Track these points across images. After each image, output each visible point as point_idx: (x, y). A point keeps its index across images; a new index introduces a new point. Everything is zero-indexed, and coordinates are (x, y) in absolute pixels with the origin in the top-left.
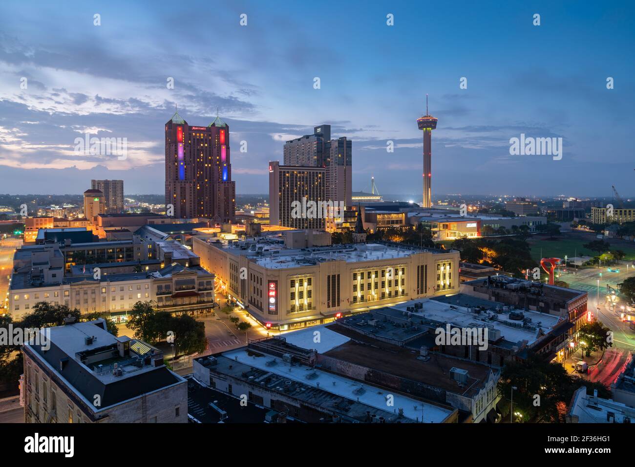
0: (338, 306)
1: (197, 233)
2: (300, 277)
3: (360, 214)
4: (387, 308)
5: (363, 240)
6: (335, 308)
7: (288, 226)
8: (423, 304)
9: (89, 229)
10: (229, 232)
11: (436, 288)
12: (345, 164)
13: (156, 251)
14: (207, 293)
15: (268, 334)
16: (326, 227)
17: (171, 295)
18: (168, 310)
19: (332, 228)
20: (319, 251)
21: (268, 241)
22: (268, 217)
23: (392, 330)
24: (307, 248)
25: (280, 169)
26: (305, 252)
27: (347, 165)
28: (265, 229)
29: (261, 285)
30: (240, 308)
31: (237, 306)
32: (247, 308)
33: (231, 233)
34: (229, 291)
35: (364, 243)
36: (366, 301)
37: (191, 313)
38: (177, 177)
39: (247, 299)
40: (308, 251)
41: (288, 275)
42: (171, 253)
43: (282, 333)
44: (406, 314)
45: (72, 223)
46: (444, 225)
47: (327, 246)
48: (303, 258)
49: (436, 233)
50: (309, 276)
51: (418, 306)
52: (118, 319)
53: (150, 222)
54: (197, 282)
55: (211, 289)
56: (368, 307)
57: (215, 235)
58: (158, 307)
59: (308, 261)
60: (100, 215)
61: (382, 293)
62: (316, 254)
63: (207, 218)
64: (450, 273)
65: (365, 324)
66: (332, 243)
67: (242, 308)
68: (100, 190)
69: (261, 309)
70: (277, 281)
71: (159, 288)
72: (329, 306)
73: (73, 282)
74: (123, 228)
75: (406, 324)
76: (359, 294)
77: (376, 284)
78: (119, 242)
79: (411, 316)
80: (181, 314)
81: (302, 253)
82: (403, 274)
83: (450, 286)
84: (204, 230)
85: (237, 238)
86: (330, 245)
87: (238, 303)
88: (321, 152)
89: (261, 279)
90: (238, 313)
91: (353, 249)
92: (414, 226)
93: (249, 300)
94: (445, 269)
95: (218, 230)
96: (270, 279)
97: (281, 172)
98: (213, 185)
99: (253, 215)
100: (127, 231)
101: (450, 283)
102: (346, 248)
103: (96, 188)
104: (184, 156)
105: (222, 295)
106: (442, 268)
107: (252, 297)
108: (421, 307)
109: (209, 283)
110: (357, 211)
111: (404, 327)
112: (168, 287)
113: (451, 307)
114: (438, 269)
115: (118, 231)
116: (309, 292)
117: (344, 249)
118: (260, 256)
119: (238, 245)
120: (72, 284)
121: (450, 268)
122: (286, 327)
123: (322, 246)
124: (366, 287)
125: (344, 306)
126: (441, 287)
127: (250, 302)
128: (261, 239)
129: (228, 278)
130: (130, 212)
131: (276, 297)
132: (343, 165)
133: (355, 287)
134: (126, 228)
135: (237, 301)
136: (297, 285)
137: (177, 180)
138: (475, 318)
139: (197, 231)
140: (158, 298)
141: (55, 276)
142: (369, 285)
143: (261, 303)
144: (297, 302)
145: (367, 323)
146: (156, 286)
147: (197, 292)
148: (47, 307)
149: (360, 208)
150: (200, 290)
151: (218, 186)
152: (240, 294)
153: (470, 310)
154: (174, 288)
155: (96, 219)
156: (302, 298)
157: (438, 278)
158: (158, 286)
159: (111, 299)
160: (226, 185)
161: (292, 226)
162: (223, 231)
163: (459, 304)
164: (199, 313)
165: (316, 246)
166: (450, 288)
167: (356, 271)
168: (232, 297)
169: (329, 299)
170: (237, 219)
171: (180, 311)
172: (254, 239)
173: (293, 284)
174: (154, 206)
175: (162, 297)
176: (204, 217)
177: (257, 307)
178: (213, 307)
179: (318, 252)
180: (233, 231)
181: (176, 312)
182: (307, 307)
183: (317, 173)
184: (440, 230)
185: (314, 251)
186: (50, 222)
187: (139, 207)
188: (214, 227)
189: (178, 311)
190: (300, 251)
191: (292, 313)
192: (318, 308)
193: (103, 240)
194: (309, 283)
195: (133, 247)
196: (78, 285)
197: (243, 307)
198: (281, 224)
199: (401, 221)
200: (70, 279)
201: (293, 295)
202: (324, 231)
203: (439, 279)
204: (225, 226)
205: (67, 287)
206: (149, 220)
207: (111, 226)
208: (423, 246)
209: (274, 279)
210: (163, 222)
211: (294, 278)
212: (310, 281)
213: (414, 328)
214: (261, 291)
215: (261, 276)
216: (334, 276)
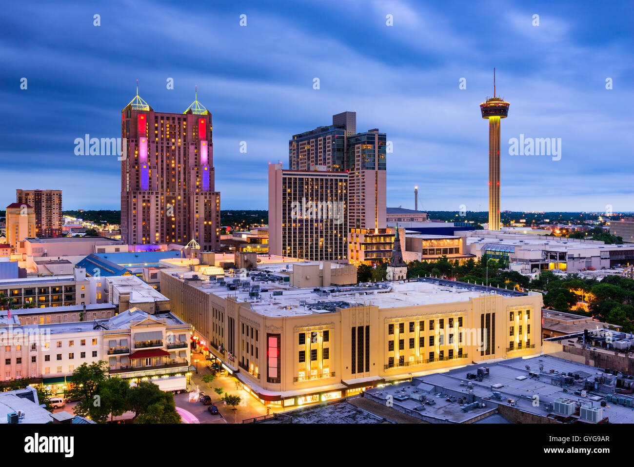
0: (367, 371)
1: (166, 266)
2: (313, 329)
3: (397, 240)
4: (438, 374)
5: (402, 277)
6: (362, 373)
7: (295, 257)
8: (490, 371)
9: (13, 260)
10: (212, 264)
11: (508, 346)
12: (377, 168)
13: (106, 291)
14: (180, 351)
16: (350, 258)
17: (129, 354)
18: (123, 375)
19: (357, 259)
20: (340, 291)
21: (267, 278)
22: (266, 243)
24: (323, 287)
25: (284, 174)
26: (320, 293)
27: (379, 169)
28: (263, 260)
29: (257, 340)
30: (226, 372)
31: (222, 370)
32: (236, 374)
33: (214, 266)
35: (404, 280)
36: (408, 364)
38: (138, 186)
39: (236, 360)
40: (324, 292)
41: (295, 327)
42: (128, 294)
44: (465, 384)
47: (351, 285)
48: (317, 302)
50: (325, 328)
51: (483, 373)
54: (165, 335)
55: (185, 346)
57: (191, 268)
58: (110, 371)
59: (325, 306)
60: (28, 239)
61: (430, 353)
62: (335, 296)
63: (180, 244)
64: (529, 326)
65: (406, 397)
66: (358, 282)
67: (229, 374)
68: (29, 204)
70: (280, 335)
71: (111, 343)
72: (353, 372)
74: (61, 258)
75: (465, 398)
76: (397, 354)
77: (422, 340)
78: (56, 278)
79: (473, 387)
80: (143, 381)
81: (316, 294)
82: (461, 325)
83: (528, 343)
84: (177, 261)
85: (223, 272)
86: (355, 284)
87: (223, 365)
88: (343, 150)
89: (257, 331)
90: (223, 380)
91: (388, 290)
92: (475, 256)
93: (239, 362)
94: (521, 319)
95: (196, 261)
96: (270, 332)
97: (284, 179)
98: (189, 198)
99: (246, 240)
100: (68, 262)
101: (529, 340)
102: (379, 289)
103: (24, 202)
104: (149, 156)
105: (202, 354)
106: (517, 318)
107: (243, 357)
108: (487, 375)
109: (183, 337)
110: (394, 235)
111: (462, 402)
112: (124, 342)
113: (530, 374)
114: (512, 319)
115: (55, 263)
116: (326, 351)
117: (376, 289)
118: (255, 299)
119: (225, 283)
121: (529, 318)
122: (292, 401)
123: (343, 286)
124: (407, 344)
126: (516, 345)
127: (241, 364)
128: (256, 275)
129: (210, 331)
132: (374, 169)
133: (392, 345)
134: (65, 258)
135: (222, 362)
136: (308, 340)
137: (138, 189)
139: (166, 263)
140: (110, 358)
142: (412, 341)
144: (308, 365)
145: (409, 396)
146: (107, 341)
147: (165, 350)
149: (397, 230)
150: (169, 347)
151: (195, 199)
154: (132, 345)
155: (23, 245)
156: (316, 359)
157: (511, 332)
158: (109, 341)
159: (43, 358)
160: (208, 197)
162: (202, 263)
163: (542, 370)
165: (336, 285)
166: (528, 347)
167: (393, 321)
168: (215, 357)
169: (354, 362)
170: (222, 245)
172: (247, 275)
173: (302, 339)
174: (105, 227)
175: (115, 357)
176: (176, 243)
178: (188, 372)
179: (337, 293)
180: (217, 263)
181: (135, 377)
183: (336, 180)
185: (332, 291)
188: (190, 258)
189: (138, 377)
190: (312, 292)
192: (338, 374)
193: (32, 274)
194: (326, 339)
195: (75, 286)
197: (231, 372)
198: (285, 253)
199: (457, 250)
201: (302, 355)
202: (347, 264)
204: (207, 257)
206: (97, 247)
207: (44, 255)
208: (489, 285)
209: (275, 332)
210: (117, 250)
211: (304, 330)
212: (326, 336)
213: (478, 404)
214: (257, 349)
215: (258, 328)
216: (361, 329)
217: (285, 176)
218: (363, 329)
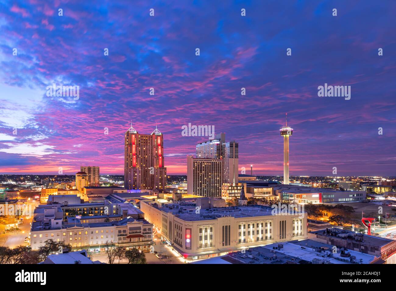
0: (229, 245)
1: (143, 199)
2: (206, 226)
3: (243, 188)
4: (260, 247)
5: (245, 204)
6: (227, 246)
7: (199, 195)
8: (284, 246)
9: (78, 196)
10: (163, 198)
11: (292, 235)
12: (234, 157)
13: (118, 209)
14: (149, 235)
15: (185, 261)
16: (222, 196)
17: (126, 236)
18: (124, 245)
19: (226, 196)
20: (217, 210)
21: (186, 204)
22: (186, 189)
23: (263, 261)
24: (210, 209)
25: (194, 160)
26: (209, 211)
28: (184, 197)
29: (181, 231)
30: (168, 245)
31: (167, 244)
32: (172, 245)
33: (163, 199)
34: (162, 235)
35: (246, 206)
36: (247, 242)
37: (139, 247)
38: (131, 165)
39: (172, 239)
40: (211, 210)
41: (198, 226)
42: (127, 210)
43: (194, 261)
44: (272, 252)
45: (68, 191)
46: (297, 196)
47: (223, 208)
48: (207, 215)
49: (292, 200)
50: (211, 226)
51: (280, 246)
52: (95, 250)
53: (115, 192)
54: (142, 228)
55: (151, 233)
56: (248, 246)
57: (154, 200)
58: (119, 243)
59: (211, 217)
60: (85, 187)
61: (257, 238)
62: (216, 212)
63: (149, 189)
64: (301, 226)
65: (246, 257)
67: (169, 245)
68: (85, 172)
69: (181, 246)
70: (191, 229)
72: (223, 245)
73: (68, 227)
75: (272, 258)
76: (242, 238)
77: (253, 232)
78: (96, 203)
79: (276, 253)
80: (132, 248)
81: (207, 212)
82: (271, 226)
83: (301, 234)
84: (147, 197)
85: (167, 202)
87: (167, 242)
88: (219, 150)
90: (167, 248)
91: (239, 210)
93: (174, 240)
94: (298, 223)
95: (156, 197)
96: (187, 227)
97: (194, 162)
99: (177, 188)
100: (101, 197)
101: (301, 233)
102: (234, 209)
103: (83, 171)
104: (136, 152)
105: (158, 237)
106: (296, 223)
107: (175, 238)
108: (282, 247)
109: (150, 229)
110: (241, 186)
111: (271, 259)
112: (124, 231)
113: (302, 247)
114: (293, 223)
115: (96, 197)
116: (211, 236)
117: (233, 209)
118: (181, 213)
119: (168, 206)
120: (68, 228)
121: (301, 223)
122: (196, 258)
123: (219, 208)
124: (246, 233)
125: (233, 245)
126: (296, 234)
127: (175, 241)
128: (182, 203)
129: (161, 226)
130: (103, 185)
131: (191, 238)
132: (233, 158)
133: (240, 234)
134: (100, 195)
135: (166, 240)
136: (203, 231)
138: (317, 255)
139: (143, 198)
140: (119, 238)
141: (58, 224)
142: (249, 232)
143: (181, 242)
144: (203, 242)
145: (247, 256)
146: (117, 230)
147: (142, 234)
148: (52, 242)
149: (243, 184)
150: (143, 233)
151: (156, 171)
152: (168, 237)
153: (314, 250)
154: (128, 232)
155: (82, 190)
156: (207, 240)
158: (119, 231)
159: (90, 238)
160: (161, 169)
161: (201, 195)
162: (158, 198)
163: (307, 246)
164: (143, 247)
165: (216, 208)
166: (301, 236)
167: (241, 224)
168: (164, 238)
169: (223, 241)
171: (132, 246)
172: (178, 203)
173: (201, 231)
174: (117, 182)
175: (121, 238)
176: (148, 189)
177: (179, 244)
178: (152, 244)
180: (165, 198)
181: (129, 246)
182: (209, 245)
183: (216, 163)
184: (295, 199)
185: (214, 210)
186: (55, 191)
187: (109, 183)
188: (154, 195)
189: (130, 246)
190: (205, 211)
191: (200, 249)
192: (216, 246)
193: (86, 202)
194: (211, 231)
196: (71, 229)
198: (194, 193)
199: (269, 193)
200: (66, 225)
201: (201, 237)
202: (221, 198)
203: (294, 229)
204: (160, 195)
205: (65, 230)
207: (92, 194)
210: (122, 192)
211: (202, 227)
212: (211, 229)
213: (278, 260)
214: (181, 235)
215: (182, 226)
216: (226, 227)
217: (194, 161)
218: (227, 227)
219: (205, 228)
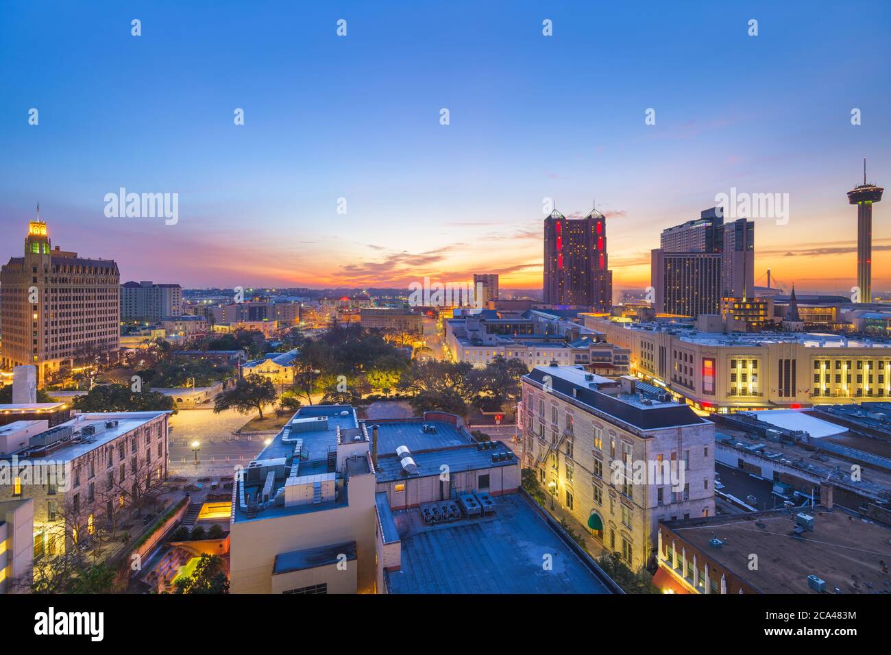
0: (793, 396)
2: (744, 357)
5: (800, 329)
6: (789, 397)
14: (623, 367)
17: (589, 365)
29: (691, 362)
32: (669, 386)
36: (834, 395)
39: (668, 377)
41: (727, 355)
50: (754, 358)
54: (613, 355)
55: (627, 364)
56: (836, 402)
61: (858, 389)
70: (715, 359)
71: (578, 357)
72: (780, 395)
76: (823, 386)
77: (849, 377)
87: (655, 381)
89: (691, 356)
96: (705, 356)
97: (666, 259)
107: (676, 375)
109: (625, 358)
112: (585, 357)
116: (755, 376)
120: (506, 346)
124: (833, 378)
125: (802, 397)
127: (674, 380)
129: (639, 356)
132: (742, 250)
133: (817, 378)
135: (653, 379)
136: (739, 366)
142: (838, 377)
143: (690, 382)
144: (739, 385)
146: (574, 355)
147: (612, 365)
150: (615, 363)
152: (657, 372)
154: (591, 359)
156: (746, 381)
158: (576, 355)
167: (819, 358)
169: (780, 387)
173: (734, 364)
177: (685, 385)
182: (751, 392)
183: (711, 259)
191: (733, 396)
192: (766, 394)
194: (755, 366)
196: (510, 348)
197: (664, 385)
201: (734, 376)
205: (503, 348)
209: (710, 357)
212: (755, 363)
214: (691, 369)
215: (693, 354)
216: (787, 362)
218: (789, 362)
219: (743, 361)
